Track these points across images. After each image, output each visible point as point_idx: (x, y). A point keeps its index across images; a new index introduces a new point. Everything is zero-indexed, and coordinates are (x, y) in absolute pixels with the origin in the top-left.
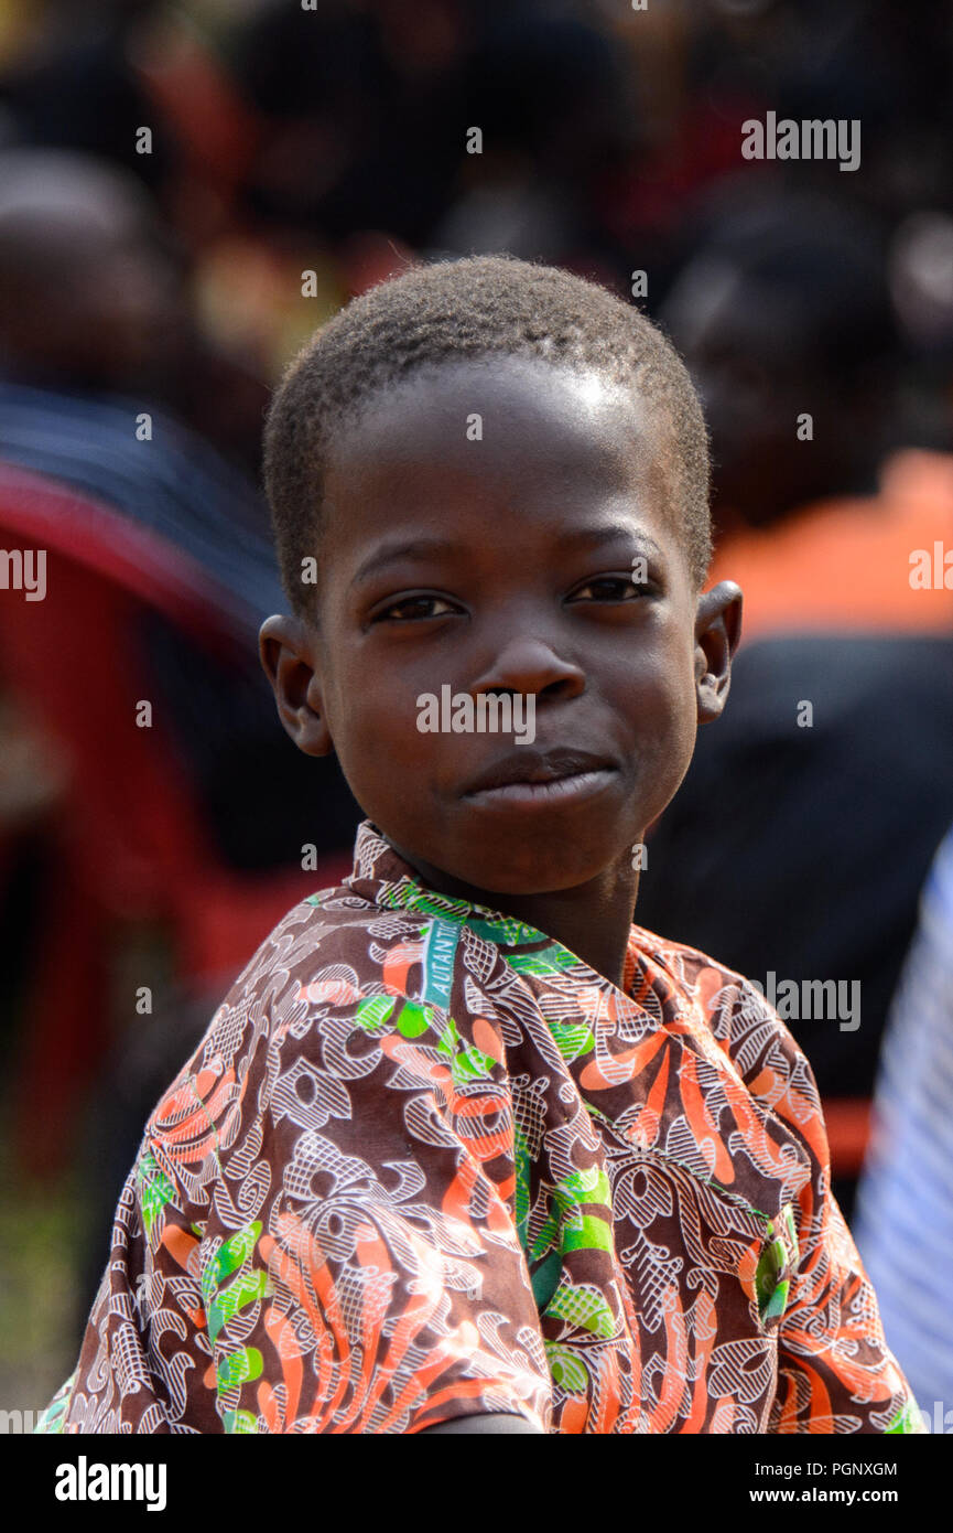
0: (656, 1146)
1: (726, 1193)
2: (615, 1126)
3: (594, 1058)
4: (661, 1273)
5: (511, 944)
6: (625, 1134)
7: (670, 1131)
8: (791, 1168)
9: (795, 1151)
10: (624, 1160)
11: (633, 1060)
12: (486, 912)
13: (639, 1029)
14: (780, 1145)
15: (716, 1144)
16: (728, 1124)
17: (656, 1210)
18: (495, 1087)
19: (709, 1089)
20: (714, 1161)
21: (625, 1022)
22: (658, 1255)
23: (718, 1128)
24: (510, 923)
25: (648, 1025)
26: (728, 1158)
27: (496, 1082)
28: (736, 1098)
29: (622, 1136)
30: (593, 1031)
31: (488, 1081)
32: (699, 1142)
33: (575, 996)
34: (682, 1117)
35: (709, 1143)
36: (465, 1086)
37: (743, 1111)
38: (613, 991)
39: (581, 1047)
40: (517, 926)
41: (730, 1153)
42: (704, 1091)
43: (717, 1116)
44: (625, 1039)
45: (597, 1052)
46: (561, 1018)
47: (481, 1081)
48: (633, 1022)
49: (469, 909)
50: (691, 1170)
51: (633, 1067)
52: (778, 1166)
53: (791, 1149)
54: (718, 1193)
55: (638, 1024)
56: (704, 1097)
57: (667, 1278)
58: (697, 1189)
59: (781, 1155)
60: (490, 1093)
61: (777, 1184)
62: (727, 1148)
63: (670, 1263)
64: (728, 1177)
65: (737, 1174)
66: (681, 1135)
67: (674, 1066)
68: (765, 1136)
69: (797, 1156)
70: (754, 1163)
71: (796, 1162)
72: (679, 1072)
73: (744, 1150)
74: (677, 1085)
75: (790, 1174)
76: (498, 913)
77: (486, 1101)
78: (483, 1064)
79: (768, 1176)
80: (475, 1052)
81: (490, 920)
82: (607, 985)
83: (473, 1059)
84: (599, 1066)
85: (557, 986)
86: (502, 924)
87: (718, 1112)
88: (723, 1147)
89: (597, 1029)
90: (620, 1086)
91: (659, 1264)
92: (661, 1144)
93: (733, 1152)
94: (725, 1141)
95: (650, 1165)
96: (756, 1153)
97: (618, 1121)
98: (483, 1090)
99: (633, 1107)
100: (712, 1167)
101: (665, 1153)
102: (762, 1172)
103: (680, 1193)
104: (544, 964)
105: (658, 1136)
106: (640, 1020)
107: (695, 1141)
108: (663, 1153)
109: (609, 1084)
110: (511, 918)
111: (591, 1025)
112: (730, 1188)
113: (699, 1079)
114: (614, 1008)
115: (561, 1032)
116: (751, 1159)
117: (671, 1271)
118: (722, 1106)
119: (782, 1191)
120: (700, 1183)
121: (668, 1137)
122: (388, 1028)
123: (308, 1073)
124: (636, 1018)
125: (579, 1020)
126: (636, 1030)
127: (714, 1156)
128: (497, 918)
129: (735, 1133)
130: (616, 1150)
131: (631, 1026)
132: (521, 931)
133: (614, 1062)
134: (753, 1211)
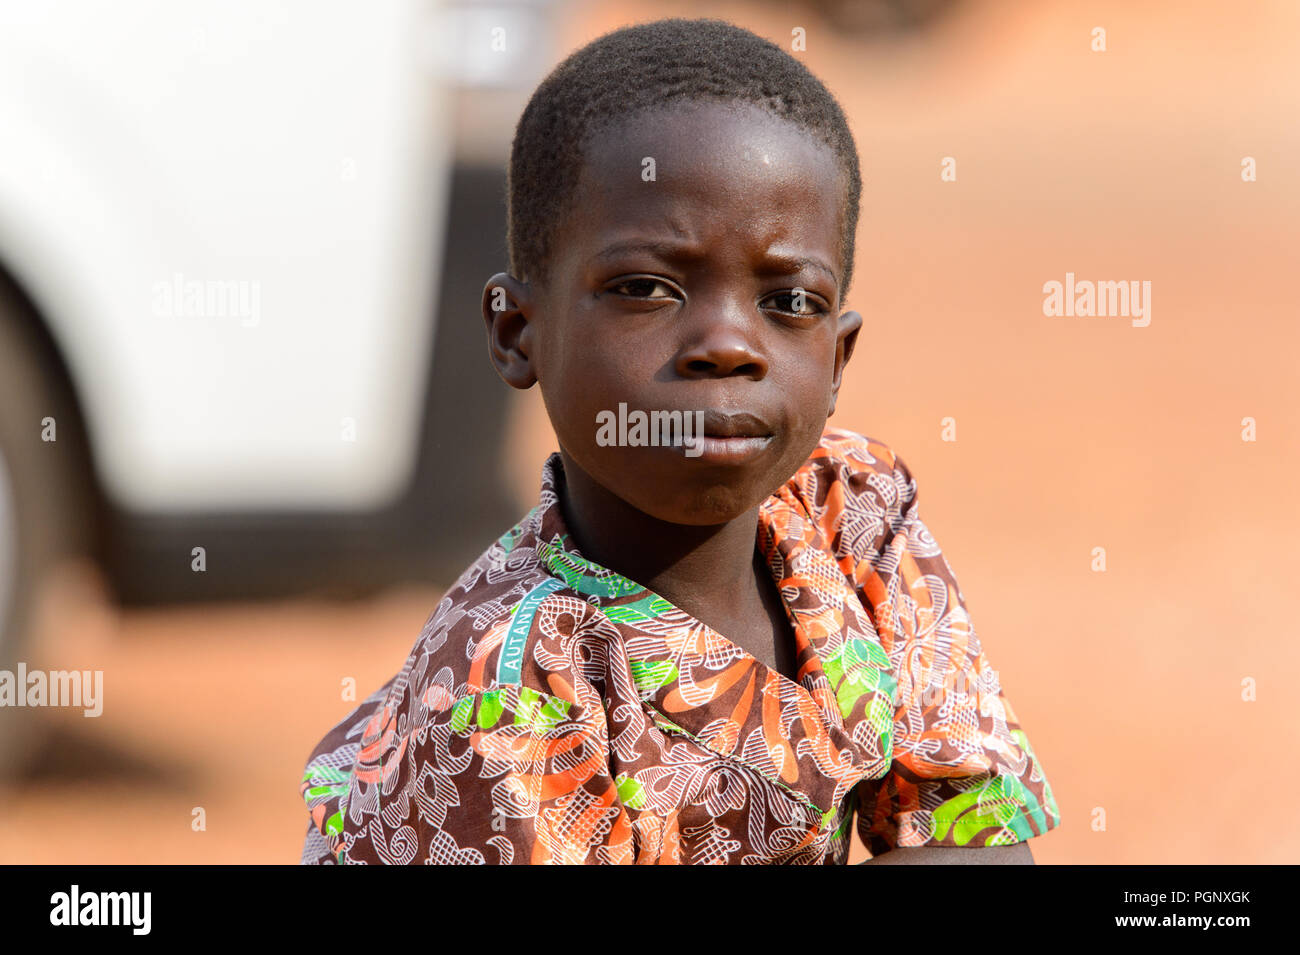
0: (734, 753)
1: (790, 791)
2: (696, 739)
3: (678, 686)
4: (715, 847)
5: (612, 597)
6: (707, 746)
7: (748, 740)
8: (846, 770)
9: (851, 755)
10: (708, 765)
11: (715, 685)
12: (597, 569)
13: (725, 658)
14: (840, 750)
15: (786, 751)
16: (798, 733)
17: (730, 805)
18: (574, 725)
19: (787, 703)
20: (782, 765)
21: (713, 653)
22: (719, 834)
23: (789, 737)
24: (615, 579)
25: (735, 654)
26: (794, 762)
27: (574, 721)
28: (806, 711)
29: (705, 747)
30: (678, 665)
31: (568, 722)
32: (771, 749)
33: (664, 636)
34: (760, 728)
35: (780, 750)
36: (554, 730)
37: (812, 721)
38: (703, 629)
39: (664, 679)
40: (619, 581)
41: (796, 757)
42: (783, 705)
43: (789, 727)
44: (711, 668)
45: (680, 681)
46: (646, 657)
47: (563, 723)
48: (721, 653)
49: (586, 567)
50: (761, 772)
51: (714, 691)
52: (837, 767)
53: (848, 754)
54: (784, 791)
55: (725, 654)
56: (781, 710)
57: (719, 853)
58: (767, 787)
59: (840, 758)
60: (571, 732)
61: (832, 783)
62: (795, 754)
63: (726, 843)
64: (793, 777)
65: (801, 775)
66: (756, 745)
67: (758, 686)
68: (829, 742)
69: (852, 760)
70: (818, 765)
71: (850, 764)
72: (763, 690)
73: (810, 753)
74: (761, 700)
75: (844, 775)
76: (607, 571)
77: (570, 738)
78: (563, 708)
79: (827, 776)
80: (555, 701)
81: (599, 576)
82: (697, 625)
83: (555, 707)
84: (681, 692)
85: (647, 631)
86: (608, 580)
87: (790, 723)
88: (791, 751)
89: (681, 663)
90: (701, 707)
91: (717, 841)
92: (738, 751)
93: (800, 756)
94: (793, 746)
95: (730, 769)
96: (820, 756)
97: (699, 735)
98: (567, 730)
99: (715, 723)
100: (780, 770)
101: (741, 759)
102: (822, 772)
103: (752, 793)
104: (637, 612)
105: (736, 745)
106: (727, 651)
107: (767, 748)
108: (739, 759)
109: (691, 706)
110: (616, 574)
111: (676, 660)
112: (793, 787)
113: (780, 695)
114: (704, 643)
115: (645, 668)
116: (816, 761)
117: (724, 848)
118: (794, 718)
119: (837, 788)
120: (769, 783)
121: (745, 745)
122: (472, 727)
123: (430, 773)
124: (724, 649)
125: (664, 657)
126: (722, 659)
127: (782, 760)
128: (605, 575)
129: (805, 740)
130: (701, 758)
131: (718, 656)
132: (623, 585)
133: (696, 688)
134: (810, 805)
